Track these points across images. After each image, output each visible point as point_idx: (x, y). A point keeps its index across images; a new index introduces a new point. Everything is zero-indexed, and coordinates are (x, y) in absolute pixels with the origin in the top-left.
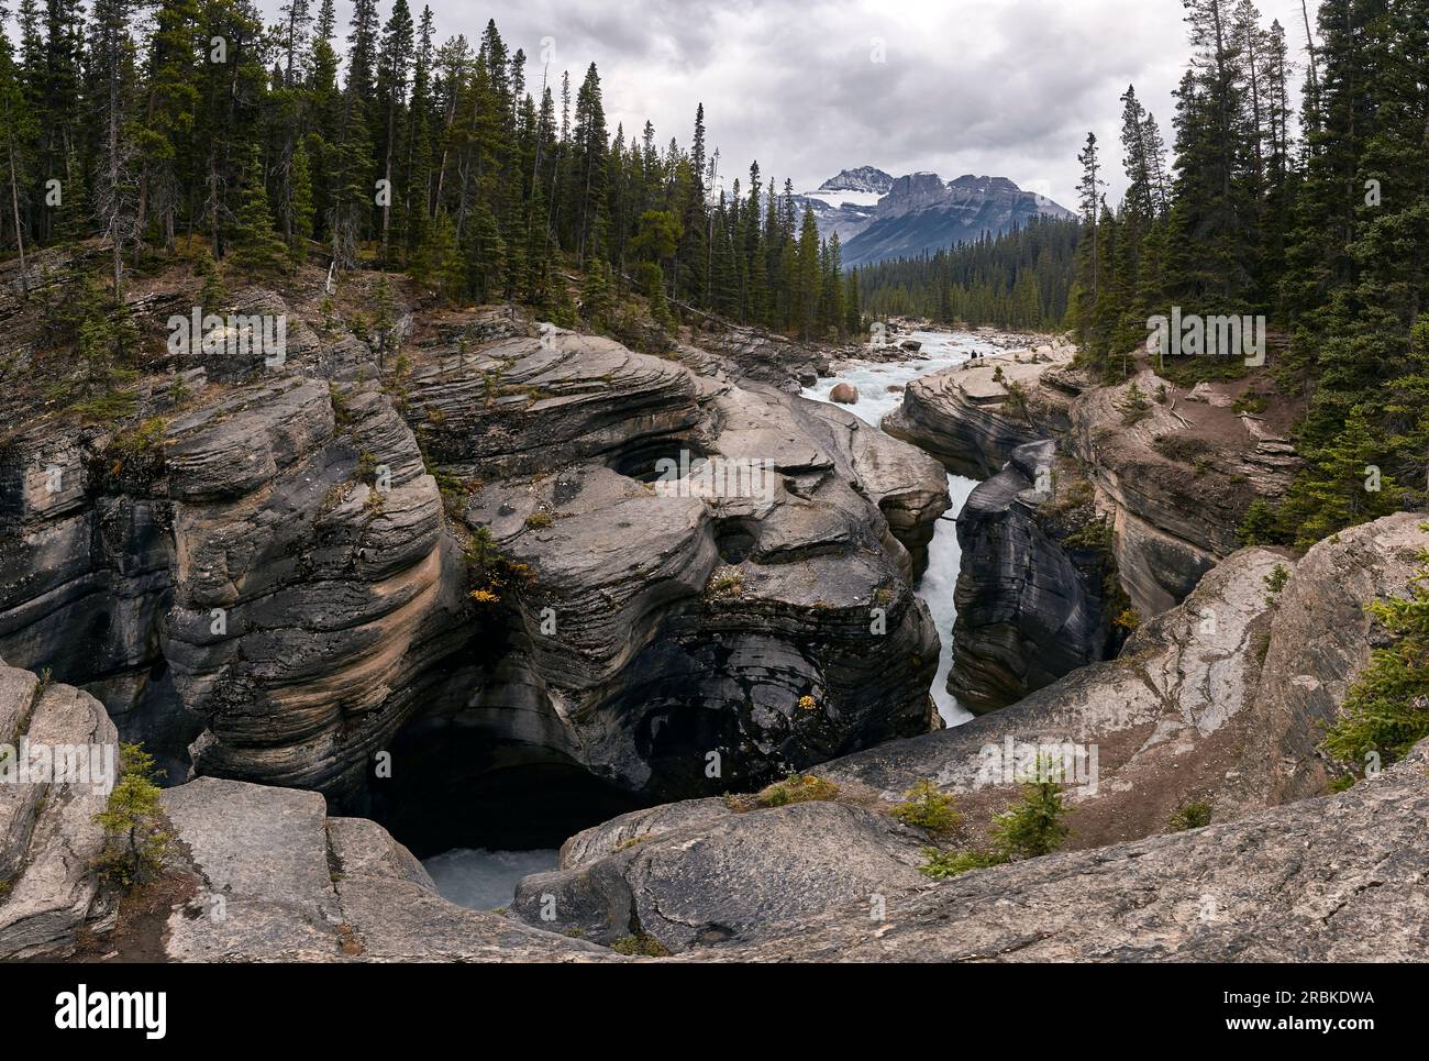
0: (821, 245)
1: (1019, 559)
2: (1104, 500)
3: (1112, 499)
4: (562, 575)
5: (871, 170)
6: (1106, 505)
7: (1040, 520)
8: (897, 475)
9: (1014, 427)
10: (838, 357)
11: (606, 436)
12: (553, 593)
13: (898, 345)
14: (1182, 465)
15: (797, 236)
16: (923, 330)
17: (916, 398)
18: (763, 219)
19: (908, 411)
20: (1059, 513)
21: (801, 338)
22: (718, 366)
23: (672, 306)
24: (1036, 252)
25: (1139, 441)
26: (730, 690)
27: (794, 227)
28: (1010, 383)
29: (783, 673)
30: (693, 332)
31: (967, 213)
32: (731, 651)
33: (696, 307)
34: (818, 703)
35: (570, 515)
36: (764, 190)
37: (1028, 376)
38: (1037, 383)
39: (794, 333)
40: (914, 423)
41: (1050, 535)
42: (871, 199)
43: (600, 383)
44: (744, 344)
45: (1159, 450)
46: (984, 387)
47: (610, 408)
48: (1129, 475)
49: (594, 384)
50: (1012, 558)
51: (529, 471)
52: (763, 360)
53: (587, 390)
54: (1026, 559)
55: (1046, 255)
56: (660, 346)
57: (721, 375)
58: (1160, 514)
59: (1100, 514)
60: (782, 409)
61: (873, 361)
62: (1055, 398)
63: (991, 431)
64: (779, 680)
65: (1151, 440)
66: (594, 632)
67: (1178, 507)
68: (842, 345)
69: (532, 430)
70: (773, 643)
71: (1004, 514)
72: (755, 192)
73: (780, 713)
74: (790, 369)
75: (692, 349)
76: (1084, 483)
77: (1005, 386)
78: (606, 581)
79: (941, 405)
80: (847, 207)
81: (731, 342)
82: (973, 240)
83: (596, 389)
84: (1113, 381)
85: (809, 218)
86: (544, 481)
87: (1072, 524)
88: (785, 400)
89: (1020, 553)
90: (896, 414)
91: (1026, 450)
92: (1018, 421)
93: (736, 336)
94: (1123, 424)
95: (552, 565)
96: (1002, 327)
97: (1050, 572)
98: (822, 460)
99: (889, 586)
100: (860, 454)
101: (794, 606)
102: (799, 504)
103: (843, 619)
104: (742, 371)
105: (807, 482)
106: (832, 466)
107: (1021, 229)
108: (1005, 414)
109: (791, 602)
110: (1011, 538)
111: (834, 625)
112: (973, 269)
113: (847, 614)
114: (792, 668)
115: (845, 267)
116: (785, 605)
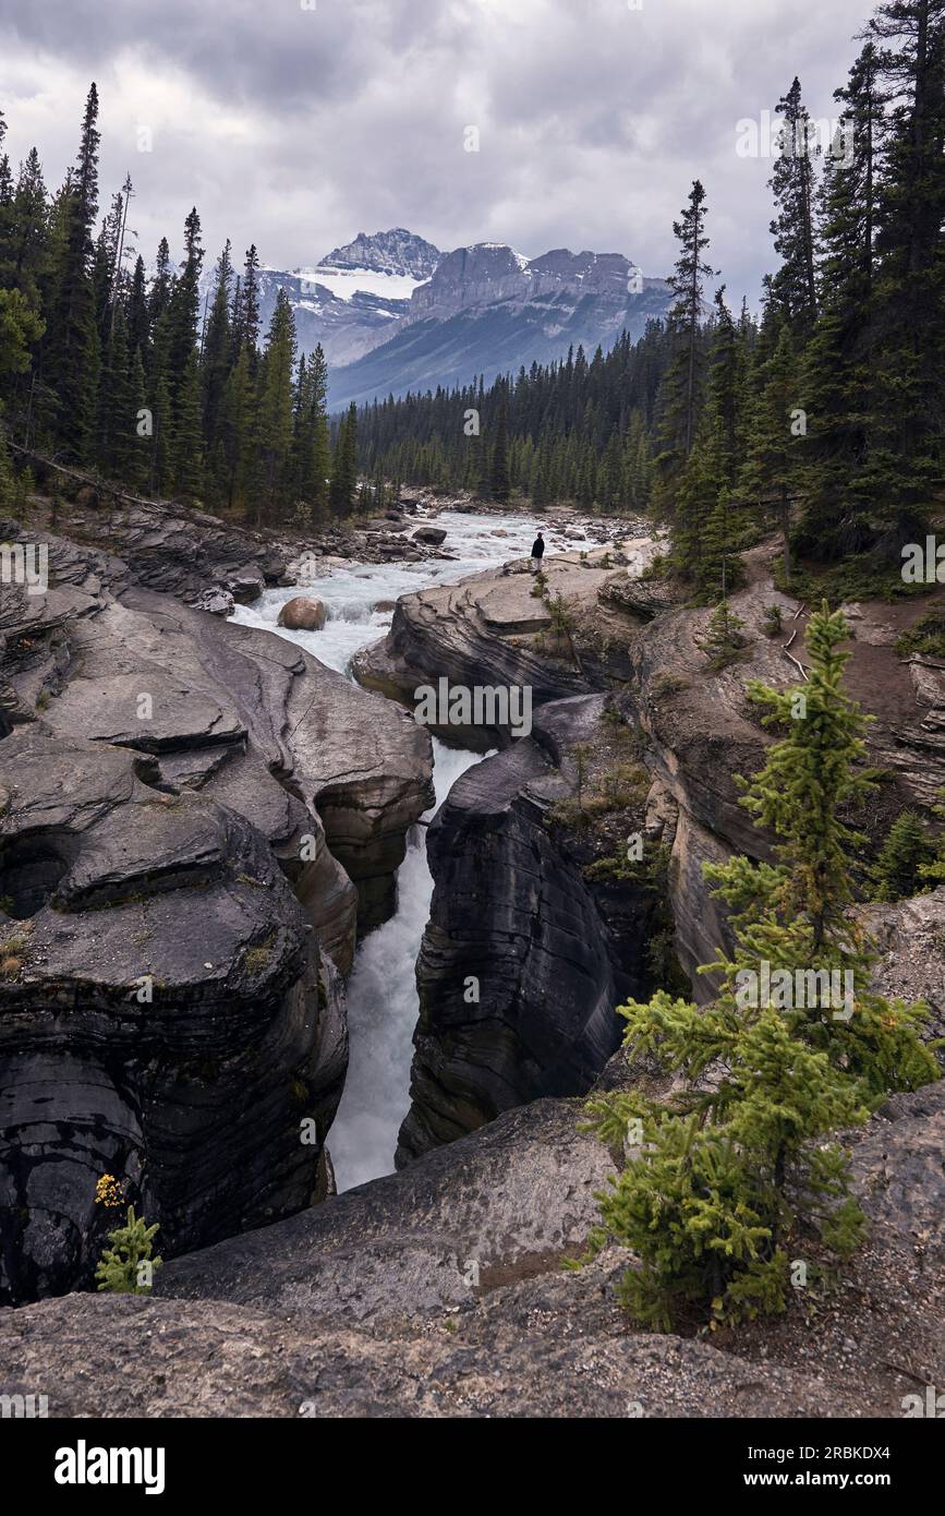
0: (295, 368)
1: (522, 899)
2: (660, 800)
3: (672, 800)
5: (405, 236)
6: (662, 807)
7: (556, 829)
8: (352, 750)
9: (551, 672)
10: (305, 553)
13: (409, 535)
15: (261, 345)
16: (459, 509)
17: (408, 623)
18: (204, 313)
19: (396, 644)
20: (587, 819)
21: (249, 521)
24: (654, 381)
25: (722, 702)
27: (255, 331)
28: (553, 598)
29: (84, 1130)
30: (57, 507)
31: (554, 316)
33: (68, 463)
36: (209, 263)
37: (584, 589)
38: (595, 601)
39: (238, 511)
40: (402, 663)
41: (567, 857)
42: (400, 288)
44: (148, 530)
45: (750, 718)
46: (513, 604)
50: (512, 894)
52: (175, 557)
54: (534, 899)
57: (93, 582)
59: (650, 824)
60: (184, 640)
61: (363, 560)
62: (617, 627)
65: (741, 700)
68: (315, 533)
71: (502, 818)
72: (192, 267)
74: (218, 572)
76: (636, 768)
77: (547, 604)
79: (445, 635)
80: (361, 298)
81: (126, 525)
82: (553, 359)
87: (604, 839)
88: (192, 623)
89: (523, 887)
90: (377, 648)
91: (555, 710)
92: (558, 663)
93: (137, 515)
94: (704, 671)
96: (585, 508)
97: (571, 927)
98: (228, 725)
99: (268, 942)
100: (300, 714)
101: (104, 986)
102: (151, 802)
103: (183, 1006)
104: (135, 577)
105: (201, 763)
106: (245, 735)
107: (634, 343)
108: (540, 652)
109: (100, 980)
110: (512, 861)
111: (168, 1020)
112: (551, 413)
113: (189, 996)
114: (100, 1119)
115: (334, 405)
116: (92, 985)
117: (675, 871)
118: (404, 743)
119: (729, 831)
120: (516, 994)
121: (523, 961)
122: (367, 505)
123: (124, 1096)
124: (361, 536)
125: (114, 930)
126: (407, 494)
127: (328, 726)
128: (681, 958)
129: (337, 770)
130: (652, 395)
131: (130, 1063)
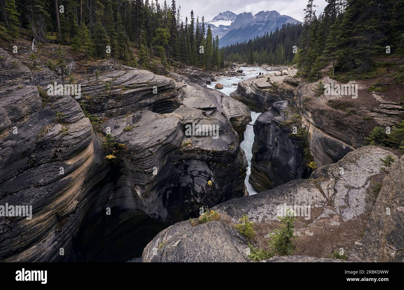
0: (213, 40)
1: (273, 139)
3: (308, 121)
4: (136, 146)
5: (229, 12)
6: (306, 123)
7: (281, 127)
8: (235, 111)
9: (273, 96)
10: (217, 75)
11: (148, 101)
12: (134, 152)
13: (236, 71)
14: (339, 111)
15: (205, 37)
16: (244, 66)
17: (241, 87)
18: (195, 31)
19: (239, 91)
20: (288, 125)
21: (206, 70)
22: (183, 79)
23: (168, 61)
24: (284, 37)
25: (322, 102)
26: (189, 180)
27: (204, 34)
28: (272, 82)
29: (203, 173)
30: (175, 68)
31: (260, 26)
32: (188, 166)
33: (175, 60)
34: (213, 183)
35: (138, 126)
36: (195, 21)
37: (279, 80)
38: (282, 82)
39: (204, 68)
40: (240, 95)
41: (284, 132)
42: (228, 23)
43: (146, 84)
44: (190, 72)
45: (330, 105)
46: (263, 83)
47: (149, 92)
48: (316, 114)
49: (144, 85)
50: (271, 138)
51: (124, 113)
52: (196, 76)
53: (141, 87)
54: (276, 139)
55: (288, 39)
56: (164, 73)
57: (183, 81)
58: (328, 128)
59: (303, 126)
60: (201, 91)
61: (228, 76)
62: (288, 87)
63: (265, 98)
64: (202, 175)
65: (326, 101)
66: (148, 163)
67: (337, 126)
68: (218, 71)
69: (124, 100)
70: (200, 162)
71: (269, 124)
72: (192, 22)
73: (202, 187)
74: (203, 79)
75: (174, 74)
76: (298, 115)
77: (271, 83)
78: (150, 146)
79: (249, 90)
80: (221, 26)
81: (186, 71)
82: (261, 35)
83: (144, 86)
84: (311, 81)
85: (209, 31)
86: (129, 116)
88: (202, 88)
89: (274, 137)
90: (235, 92)
91: (277, 104)
92: (275, 95)
93: (188, 69)
94: (315, 96)
95: (133, 143)
96: (270, 65)
97: (284, 145)
98: (213, 106)
99: (233, 145)
100: (224, 104)
101: (206, 150)
102: (207, 119)
103: (220, 155)
104: (190, 80)
105: (209, 113)
106: (216, 108)
107: (279, 30)
108: (270, 92)
109: (205, 149)
110: (271, 132)
111: (218, 157)
112: (261, 46)
113: (221, 153)
114: (206, 171)
115: (220, 47)
116: (204, 150)
117: (310, 136)
118: (245, 110)
119: (325, 128)
120: (272, 156)
121: (273, 150)
122: (227, 66)
123: (210, 168)
124: (227, 72)
125: (205, 141)
126: (234, 64)
127: (230, 106)
128: (311, 152)
129: (233, 114)
130: (283, 41)
131: (211, 163)
